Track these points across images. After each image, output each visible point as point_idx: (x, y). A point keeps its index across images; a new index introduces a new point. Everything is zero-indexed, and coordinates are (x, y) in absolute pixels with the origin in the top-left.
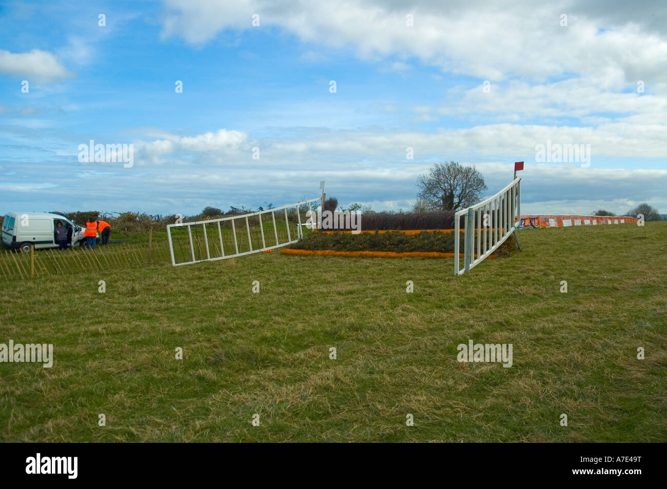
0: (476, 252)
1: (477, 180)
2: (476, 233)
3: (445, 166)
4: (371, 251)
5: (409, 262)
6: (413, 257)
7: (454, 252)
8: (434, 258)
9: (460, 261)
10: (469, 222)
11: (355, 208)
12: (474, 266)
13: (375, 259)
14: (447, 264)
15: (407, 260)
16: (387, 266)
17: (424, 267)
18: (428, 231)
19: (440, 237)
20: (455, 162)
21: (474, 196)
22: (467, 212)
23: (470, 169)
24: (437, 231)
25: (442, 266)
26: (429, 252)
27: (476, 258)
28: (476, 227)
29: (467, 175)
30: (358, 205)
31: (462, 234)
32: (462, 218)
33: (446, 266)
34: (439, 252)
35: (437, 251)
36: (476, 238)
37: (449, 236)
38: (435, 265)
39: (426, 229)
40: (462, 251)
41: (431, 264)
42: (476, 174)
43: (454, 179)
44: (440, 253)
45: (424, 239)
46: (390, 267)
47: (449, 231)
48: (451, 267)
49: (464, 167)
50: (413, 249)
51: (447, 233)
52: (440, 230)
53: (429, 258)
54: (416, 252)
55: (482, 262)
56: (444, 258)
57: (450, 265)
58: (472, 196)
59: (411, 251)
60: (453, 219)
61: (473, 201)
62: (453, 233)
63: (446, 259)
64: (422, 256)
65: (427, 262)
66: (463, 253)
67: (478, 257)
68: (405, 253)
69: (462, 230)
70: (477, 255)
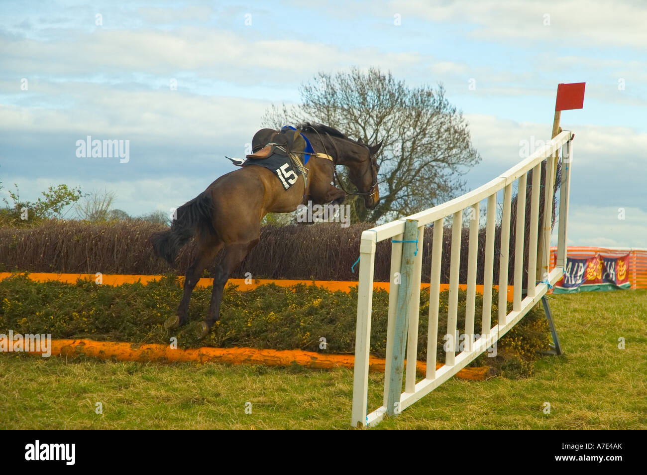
0: (422, 357)
1: (448, 130)
2: (424, 299)
3: (352, 84)
4: (99, 340)
5: (214, 379)
6: (229, 363)
7: (353, 354)
8: (296, 369)
9: (370, 382)
10: (405, 262)
11: (60, 198)
12: (415, 401)
13: (110, 365)
14: (332, 389)
15: (210, 373)
16: (146, 390)
17: (261, 399)
18: (283, 283)
19: (316, 303)
20: (384, 72)
21: (436, 180)
22: (400, 231)
23: (429, 94)
24: (309, 283)
25: (316, 395)
26: (278, 349)
27: (421, 375)
28: (426, 277)
29: (419, 115)
30: (70, 189)
31: (381, 299)
32: (384, 249)
33: (331, 396)
34: (312, 350)
35: (304, 349)
36: (424, 313)
37: (343, 303)
38: (296, 390)
39: (275, 277)
40: (378, 350)
41: (285, 386)
42: (444, 111)
43: (378, 124)
44: (315, 355)
45: (266, 308)
46: (153, 393)
47: (344, 287)
48: (343, 399)
49: (410, 88)
50: (230, 339)
51: (338, 295)
52: (319, 284)
53: (280, 367)
54: (239, 346)
55: (440, 389)
56: (328, 369)
57: (341, 393)
58: (431, 180)
59: (223, 345)
60: (354, 252)
61: (433, 194)
62: (354, 294)
63: (333, 374)
64: (257, 361)
65: (271, 381)
66: (382, 356)
67: (428, 374)
68: (204, 350)
69: (382, 285)
70: (424, 366)
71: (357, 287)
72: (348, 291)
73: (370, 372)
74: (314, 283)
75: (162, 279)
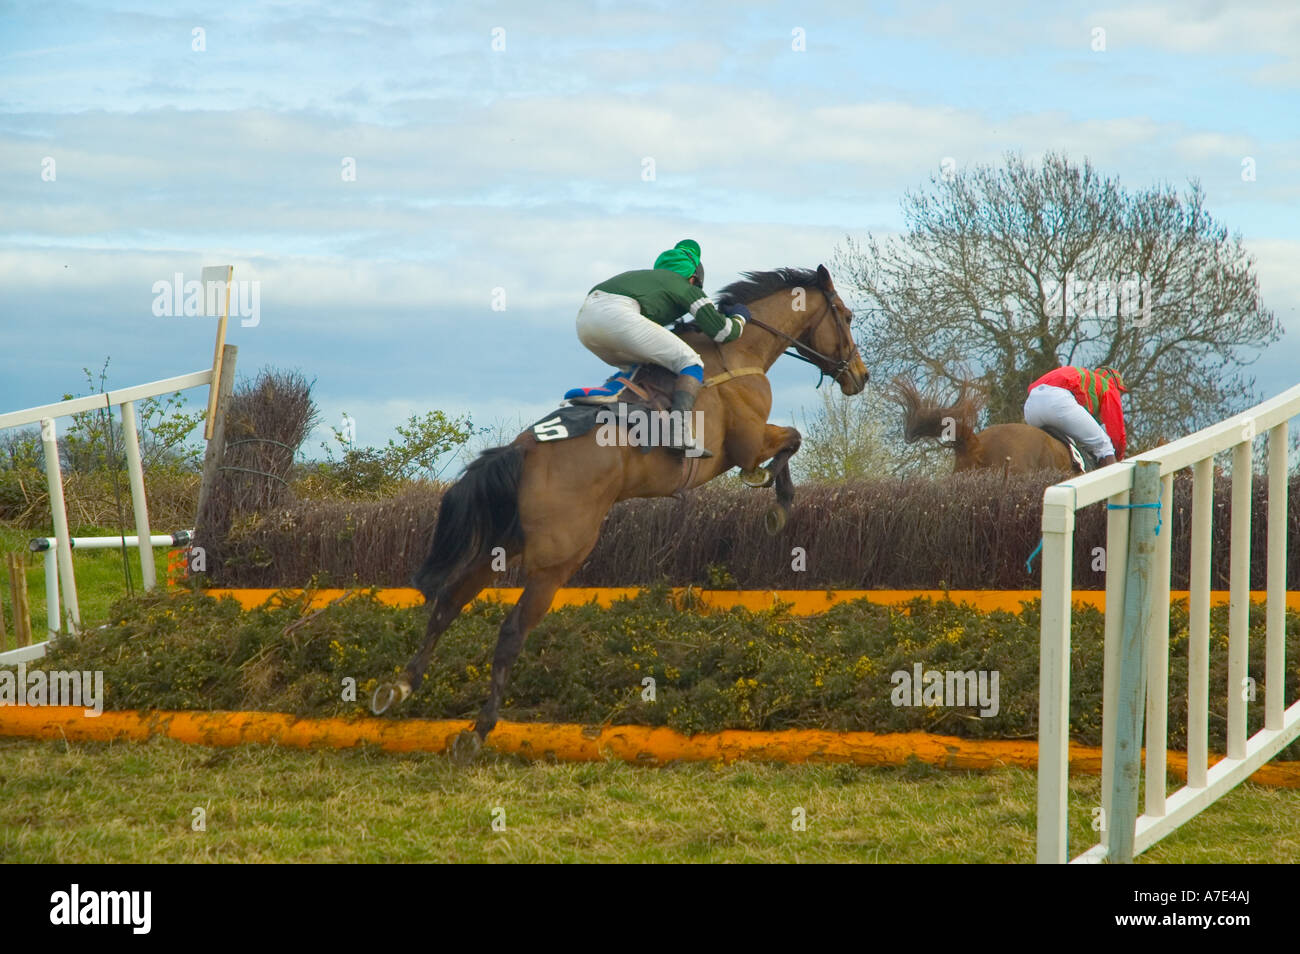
0: (1178, 743)
1: (1212, 275)
2: (1179, 623)
3: (1009, 188)
4: (520, 720)
5: (752, 795)
6: (781, 762)
7: (1034, 739)
8: (918, 770)
9: (1071, 797)
10: (1137, 548)
11: (432, 438)
12: (1167, 832)
13: (542, 769)
14: (993, 811)
15: (744, 782)
16: (617, 818)
17: (850, 832)
18: (884, 598)
19: (954, 636)
20: (1075, 162)
21: (1191, 378)
22: (1124, 485)
23: (1170, 204)
24: (937, 596)
25: (961, 824)
26: (879, 732)
27: (1177, 780)
28: (1181, 579)
29: (1149, 247)
30: (449, 419)
31: (1087, 625)
32: (1091, 526)
33: (993, 824)
34: (947, 733)
35: (931, 731)
36: (1179, 651)
37: (1009, 634)
38: (919, 813)
39: (866, 586)
40: (1085, 730)
41: (895, 806)
42: (1203, 236)
43: (1066, 268)
44: (955, 741)
45: (853, 649)
46: (631, 823)
47: (1011, 601)
48: (1017, 832)
49: (1131, 193)
50: (782, 713)
51: (998, 618)
52: (958, 597)
53: (885, 769)
54: (799, 728)
55: (1218, 807)
56: (982, 771)
57: (1012, 818)
58: (1180, 378)
59: (766, 726)
60: (1029, 530)
61: (1186, 408)
62: (1033, 615)
63: (993, 781)
64: (835, 758)
65: (868, 796)
66: (1096, 742)
67: (1191, 777)
68: (729, 738)
69: (1090, 597)
70: (1183, 761)
71: (1038, 603)
72: (1018, 610)
73: (1070, 775)
74: (947, 595)
75: (641, 594)
